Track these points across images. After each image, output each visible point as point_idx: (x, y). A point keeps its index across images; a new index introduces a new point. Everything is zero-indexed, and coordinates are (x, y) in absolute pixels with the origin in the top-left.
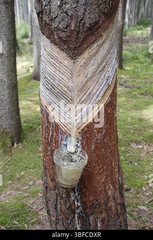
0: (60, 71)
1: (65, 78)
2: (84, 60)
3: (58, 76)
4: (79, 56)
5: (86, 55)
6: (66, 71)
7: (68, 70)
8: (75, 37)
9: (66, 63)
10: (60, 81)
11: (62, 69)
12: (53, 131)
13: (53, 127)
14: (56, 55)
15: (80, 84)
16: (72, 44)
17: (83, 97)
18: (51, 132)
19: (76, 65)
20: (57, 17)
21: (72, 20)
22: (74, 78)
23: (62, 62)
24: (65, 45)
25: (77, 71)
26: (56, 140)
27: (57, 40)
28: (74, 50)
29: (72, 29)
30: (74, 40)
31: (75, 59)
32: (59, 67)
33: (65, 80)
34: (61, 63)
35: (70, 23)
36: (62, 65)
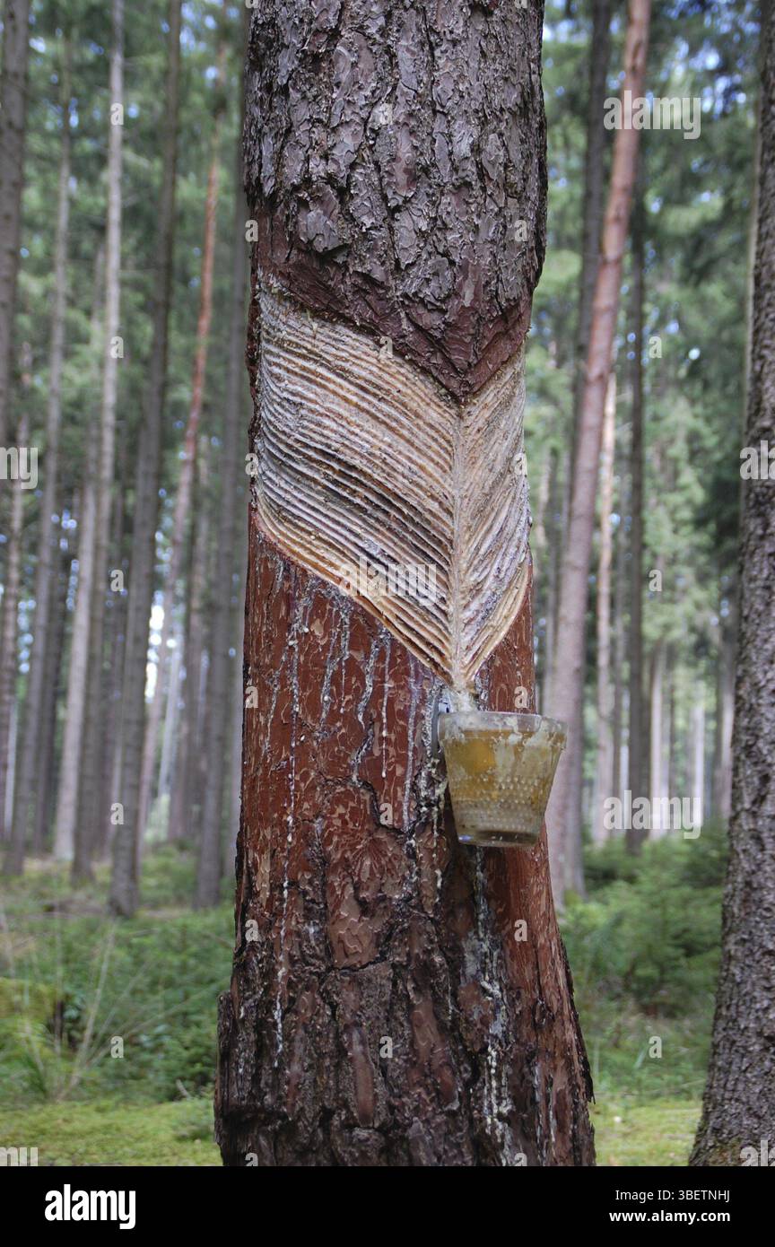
0: (412, 444)
1: (430, 467)
2: (487, 414)
3: (404, 461)
4: (475, 395)
5: (490, 396)
6: (434, 445)
7: (441, 441)
8: (472, 331)
9: (435, 415)
10: (415, 478)
11: (421, 435)
12: (380, 674)
13: (381, 658)
14: (400, 386)
15: (477, 492)
16: (460, 351)
17: (484, 538)
18: (369, 681)
19: (463, 425)
20: (413, 264)
21: (466, 278)
22: (458, 468)
23: (421, 412)
24: (433, 353)
25: (469, 445)
26: (398, 707)
27: (411, 338)
28: (466, 373)
29: (467, 304)
30: (468, 340)
31: (466, 404)
32: (410, 430)
33: (431, 476)
34: (418, 416)
35: (460, 286)
36: (421, 423)
